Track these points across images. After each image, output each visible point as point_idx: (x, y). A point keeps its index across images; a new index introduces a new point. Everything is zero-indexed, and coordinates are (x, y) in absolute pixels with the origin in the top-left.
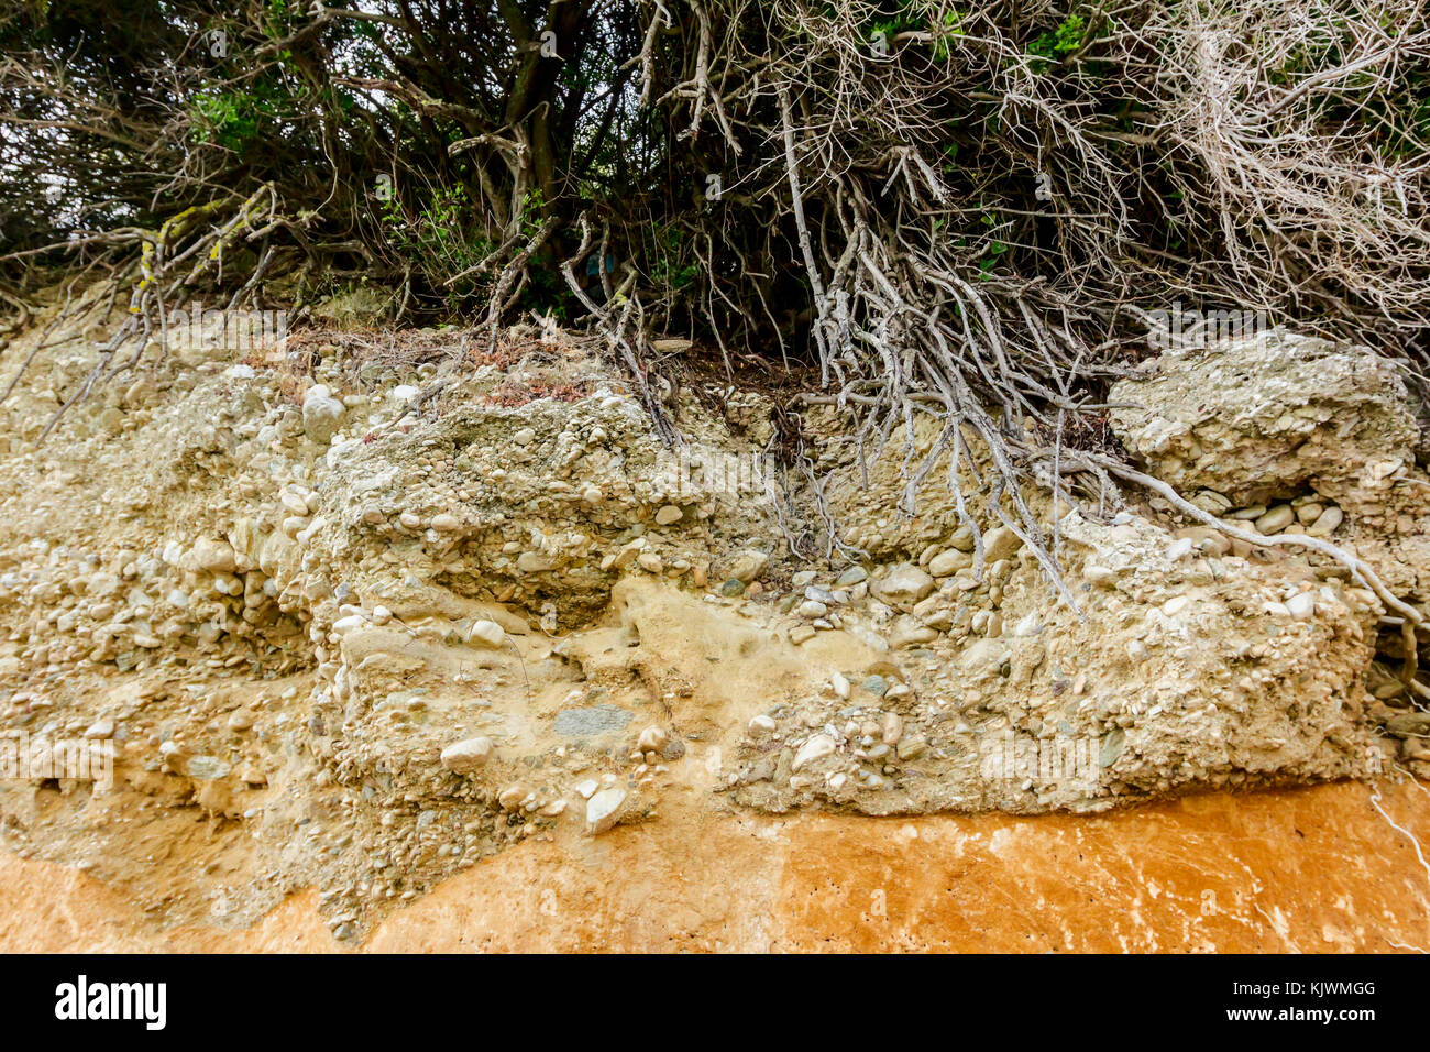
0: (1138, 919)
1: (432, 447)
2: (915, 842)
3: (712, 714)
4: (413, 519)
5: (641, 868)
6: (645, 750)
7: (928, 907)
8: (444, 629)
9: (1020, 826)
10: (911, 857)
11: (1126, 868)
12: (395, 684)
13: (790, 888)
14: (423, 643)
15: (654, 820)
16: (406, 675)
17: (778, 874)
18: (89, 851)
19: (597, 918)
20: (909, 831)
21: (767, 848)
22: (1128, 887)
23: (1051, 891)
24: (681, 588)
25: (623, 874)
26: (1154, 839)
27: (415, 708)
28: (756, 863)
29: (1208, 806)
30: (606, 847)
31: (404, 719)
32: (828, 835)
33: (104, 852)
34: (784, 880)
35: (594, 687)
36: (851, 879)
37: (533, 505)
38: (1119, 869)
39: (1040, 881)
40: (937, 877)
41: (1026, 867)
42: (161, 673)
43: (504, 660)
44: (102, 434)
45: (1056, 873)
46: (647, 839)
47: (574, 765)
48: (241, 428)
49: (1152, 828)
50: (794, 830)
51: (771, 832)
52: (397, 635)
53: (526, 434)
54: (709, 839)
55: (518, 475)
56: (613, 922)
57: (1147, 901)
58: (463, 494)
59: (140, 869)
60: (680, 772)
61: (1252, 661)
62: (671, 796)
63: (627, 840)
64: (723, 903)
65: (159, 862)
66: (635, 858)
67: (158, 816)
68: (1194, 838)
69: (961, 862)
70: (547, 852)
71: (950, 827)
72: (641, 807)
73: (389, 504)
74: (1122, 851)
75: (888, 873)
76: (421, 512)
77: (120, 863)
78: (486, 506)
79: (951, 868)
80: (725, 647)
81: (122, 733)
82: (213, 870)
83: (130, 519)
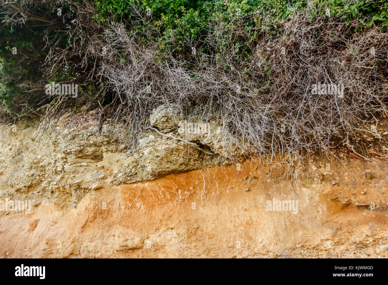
0: (161, 194)
1: (70, 140)
2: (136, 186)
3: (112, 172)
4: (69, 151)
5: (102, 194)
6: (101, 178)
7: (139, 195)
8: (79, 165)
9: (148, 182)
10: (136, 189)
11: (160, 187)
12: (72, 174)
13: (122, 195)
14: (75, 167)
15: (103, 188)
16: (73, 172)
17: (120, 193)
18: (55, 200)
19: (97, 201)
20: (135, 185)
21: (118, 190)
22: (160, 189)
23: (152, 191)
24: (112, 153)
25: (100, 195)
26: (163, 182)
27: (73, 176)
28: (117, 192)
29: (170, 176)
30: (97, 192)
31: (72, 178)
32: (125, 187)
33: (57, 201)
34: (121, 194)
35: (98, 170)
36: (129, 193)
37: (85, 145)
38: (159, 187)
39: (151, 190)
40: (139, 191)
41: (149, 188)
42: (62, 174)
43: (88, 167)
44: (49, 139)
45: (153, 188)
46: (103, 190)
47: (93, 182)
48: (58, 137)
49: (163, 181)
50: (121, 187)
51: (119, 187)
52: (71, 167)
53: (81, 136)
54: (111, 189)
55: (82, 142)
56: (99, 202)
57: (162, 191)
58: (76, 146)
59: (61, 202)
60: (106, 181)
61: (158, 156)
62: (105, 184)
63: (100, 191)
64: (113, 198)
65: (63, 201)
66: (102, 193)
67: (64, 195)
68: (169, 181)
69: (143, 188)
70: (91, 194)
71: (140, 184)
72: (100, 186)
73: (66, 149)
74: (159, 184)
75: (133, 191)
76: (70, 150)
77: (58, 202)
78: (80, 146)
79: (141, 189)
80: (114, 162)
81: (58, 184)
82: (69, 201)
83: (54, 152)
